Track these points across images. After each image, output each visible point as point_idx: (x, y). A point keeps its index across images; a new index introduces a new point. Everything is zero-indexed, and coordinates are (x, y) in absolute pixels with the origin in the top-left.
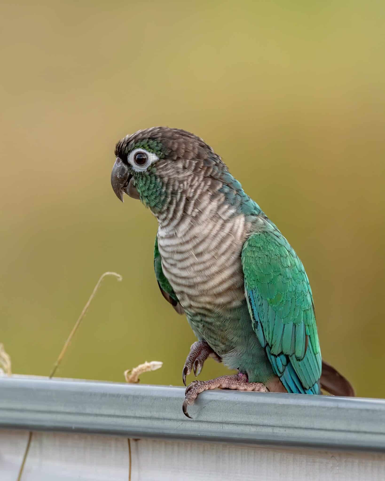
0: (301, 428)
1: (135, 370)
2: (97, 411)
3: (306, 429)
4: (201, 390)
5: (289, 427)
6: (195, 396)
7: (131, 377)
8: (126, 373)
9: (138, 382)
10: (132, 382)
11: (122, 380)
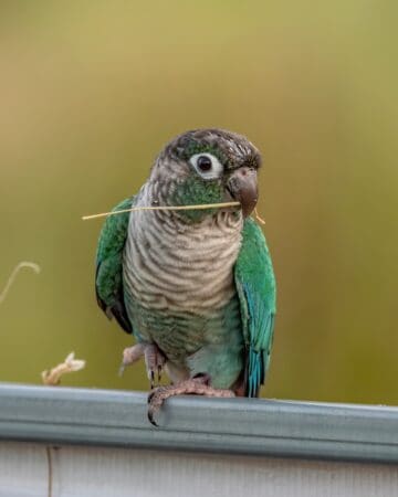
0: (239, 435)
1: (54, 371)
2: (14, 417)
3: (245, 435)
4: (167, 396)
5: (226, 434)
6: (160, 402)
7: (50, 378)
8: (44, 374)
9: (58, 383)
10: (51, 384)
11: (40, 382)
